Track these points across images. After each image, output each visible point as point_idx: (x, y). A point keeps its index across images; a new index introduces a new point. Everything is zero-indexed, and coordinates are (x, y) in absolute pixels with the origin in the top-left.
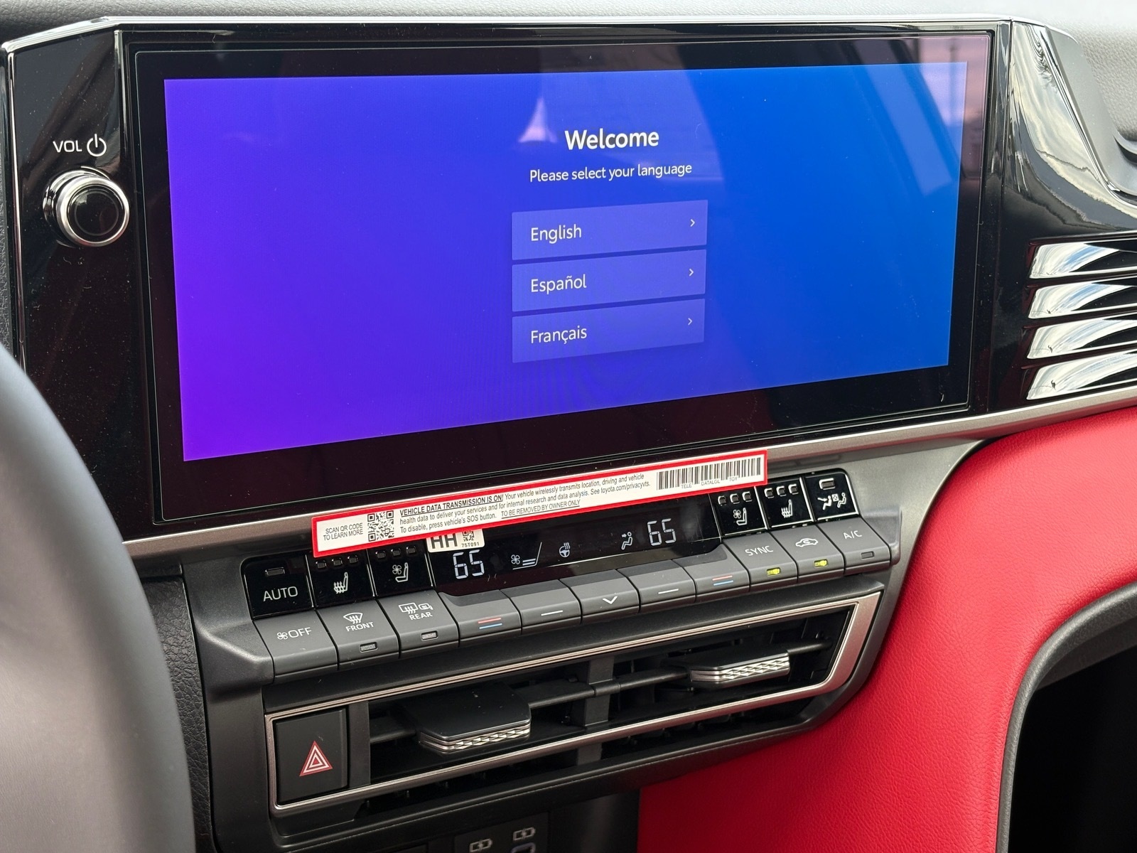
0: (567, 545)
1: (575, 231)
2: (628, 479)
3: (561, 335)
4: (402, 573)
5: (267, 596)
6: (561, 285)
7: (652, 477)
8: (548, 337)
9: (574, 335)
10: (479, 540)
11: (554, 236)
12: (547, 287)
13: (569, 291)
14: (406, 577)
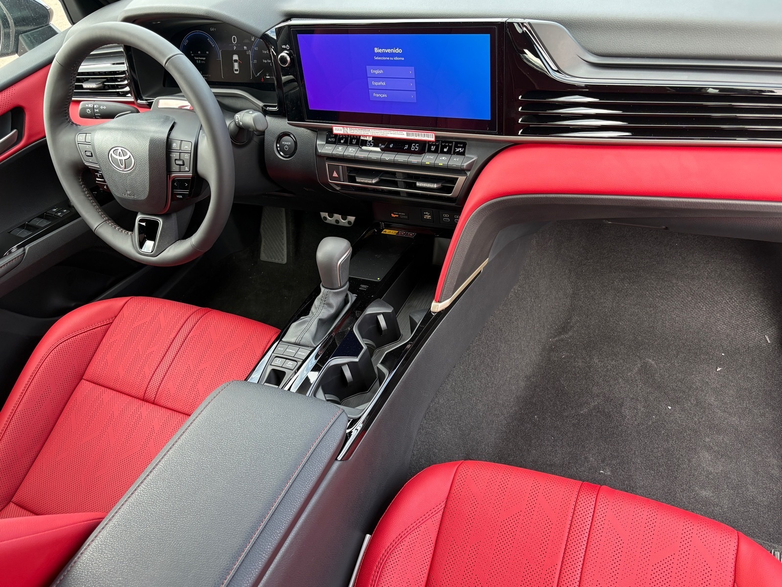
0: (392, 145)
1: (381, 72)
2: (399, 132)
3: (381, 96)
4: (354, 142)
5: (329, 139)
6: (380, 84)
7: (405, 133)
8: (378, 95)
9: (384, 96)
10: (371, 139)
11: (377, 72)
12: (376, 84)
13: (381, 85)
14: (355, 143)
